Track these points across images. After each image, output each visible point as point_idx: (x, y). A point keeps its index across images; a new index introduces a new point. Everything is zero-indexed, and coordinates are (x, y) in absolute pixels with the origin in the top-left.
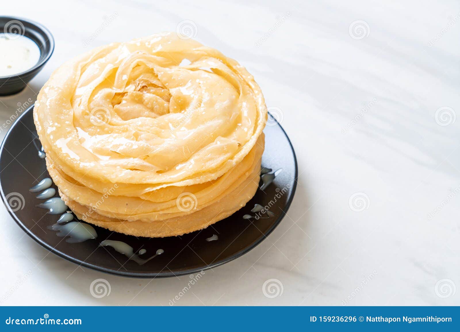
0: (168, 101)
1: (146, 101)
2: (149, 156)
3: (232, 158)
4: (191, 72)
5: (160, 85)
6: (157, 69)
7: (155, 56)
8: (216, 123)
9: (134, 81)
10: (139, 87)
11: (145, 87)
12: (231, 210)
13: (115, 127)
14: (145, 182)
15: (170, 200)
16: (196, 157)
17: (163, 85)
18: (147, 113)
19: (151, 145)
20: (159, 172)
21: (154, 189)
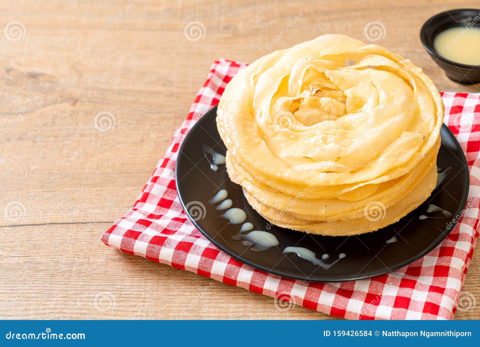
0: (344, 102)
1: (323, 104)
2: (340, 158)
3: (419, 151)
4: (360, 72)
5: (333, 88)
6: (327, 72)
7: (323, 60)
8: (399, 118)
9: (307, 86)
10: (314, 92)
11: (319, 92)
12: (419, 202)
13: (299, 133)
14: (342, 183)
15: (366, 198)
16: (386, 154)
17: (337, 87)
18: (326, 116)
19: (341, 147)
20: (352, 172)
21: (352, 189)
